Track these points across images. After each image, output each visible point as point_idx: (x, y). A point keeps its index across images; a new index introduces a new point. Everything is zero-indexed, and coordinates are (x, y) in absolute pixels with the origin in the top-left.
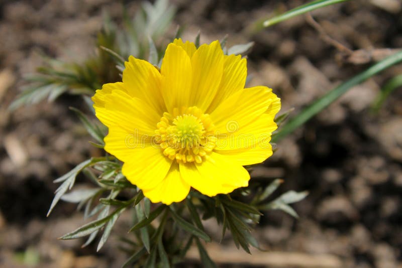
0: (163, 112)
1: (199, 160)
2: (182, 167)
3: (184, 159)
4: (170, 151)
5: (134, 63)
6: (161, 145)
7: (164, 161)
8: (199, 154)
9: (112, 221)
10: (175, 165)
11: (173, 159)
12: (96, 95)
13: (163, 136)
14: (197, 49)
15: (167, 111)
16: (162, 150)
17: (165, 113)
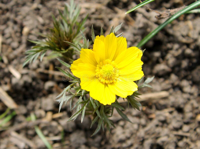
0: (96, 65)
1: (115, 81)
2: (109, 85)
3: (109, 82)
4: (103, 80)
5: (83, 51)
6: (99, 78)
7: (101, 84)
8: (114, 79)
9: (84, 109)
10: (106, 85)
11: (105, 83)
12: (72, 66)
13: (99, 75)
14: (105, 37)
16: (100, 80)
17: (98, 65)
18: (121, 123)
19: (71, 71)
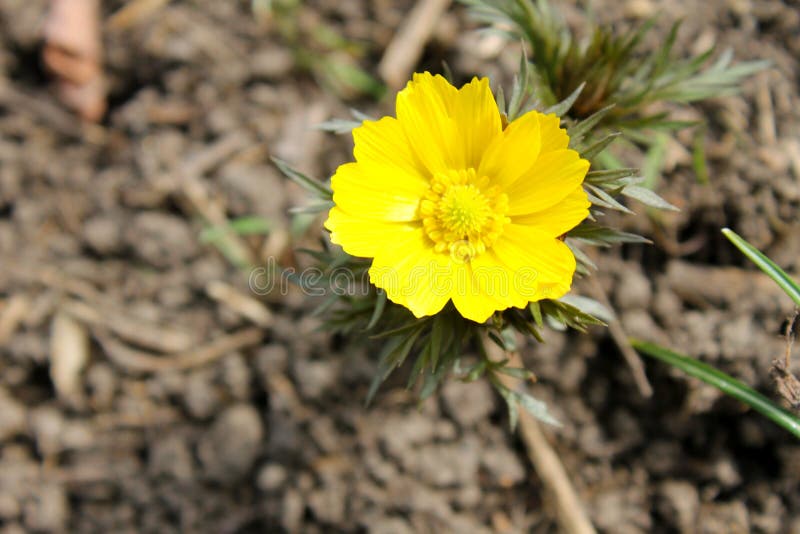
0: (471, 166)
1: (440, 247)
2: (419, 232)
3: (428, 229)
8: (448, 243)
10: (418, 223)
11: (422, 217)
12: (420, 75)
15: (476, 169)
16: (424, 199)
17: (472, 170)
18: (446, 430)
19: (409, 83)
